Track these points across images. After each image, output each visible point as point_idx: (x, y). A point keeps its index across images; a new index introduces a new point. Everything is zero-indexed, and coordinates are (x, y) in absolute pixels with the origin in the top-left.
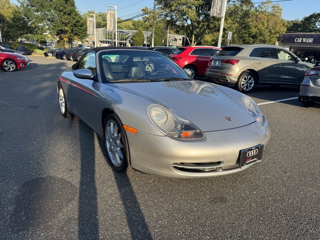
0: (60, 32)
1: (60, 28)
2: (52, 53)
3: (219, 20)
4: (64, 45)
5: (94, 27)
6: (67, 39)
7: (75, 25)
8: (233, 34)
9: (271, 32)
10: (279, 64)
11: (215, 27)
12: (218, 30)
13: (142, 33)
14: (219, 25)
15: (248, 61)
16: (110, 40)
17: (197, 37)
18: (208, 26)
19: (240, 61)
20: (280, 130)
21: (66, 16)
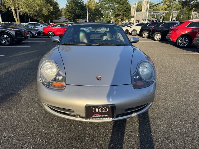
0: (117, 15)
1: (117, 13)
4: (118, 23)
5: (135, 12)
6: (120, 19)
7: (125, 11)
21: (121, 6)
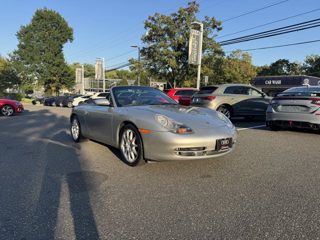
0: (48, 82)
1: (48, 78)
2: (40, 101)
3: (196, 67)
4: (51, 94)
5: (82, 77)
6: (55, 88)
7: (63, 75)
8: (209, 79)
9: (244, 77)
10: (249, 99)
11: (194, 73)
12: (196, 76)
13: (126, 81)
14: (197, 71)
15: (223, 97)
16: (95, 88)
17: (178, 82)
18: (187, 72)
19: (217, 97)
20: (251, 144)
21: (55, 68)
